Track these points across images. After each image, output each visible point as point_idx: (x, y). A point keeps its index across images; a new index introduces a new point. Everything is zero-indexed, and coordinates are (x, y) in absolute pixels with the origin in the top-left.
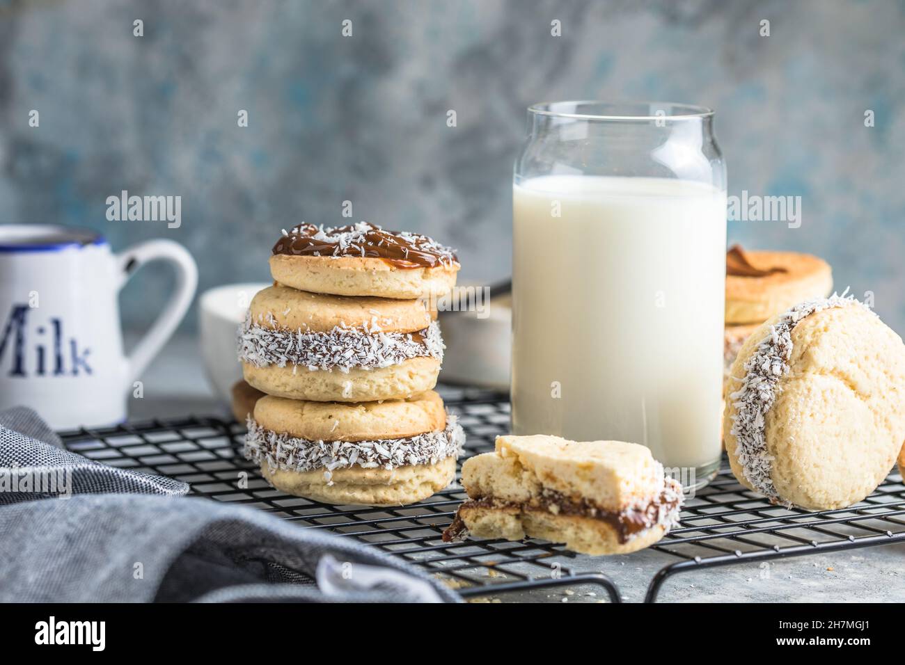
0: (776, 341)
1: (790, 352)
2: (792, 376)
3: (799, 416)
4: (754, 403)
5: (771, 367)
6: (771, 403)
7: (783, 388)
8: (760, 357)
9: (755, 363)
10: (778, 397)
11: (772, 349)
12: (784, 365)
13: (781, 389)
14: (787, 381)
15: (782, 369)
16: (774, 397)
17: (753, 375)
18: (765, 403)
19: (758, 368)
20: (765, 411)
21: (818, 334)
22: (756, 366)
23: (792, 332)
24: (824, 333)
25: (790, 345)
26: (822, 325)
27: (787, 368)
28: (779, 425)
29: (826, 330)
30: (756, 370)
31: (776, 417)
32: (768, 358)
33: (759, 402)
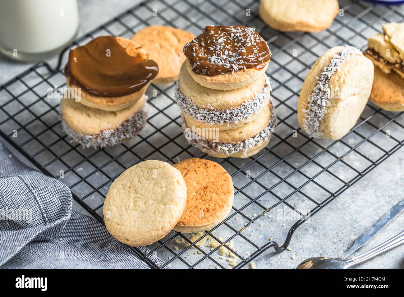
0: (322, 89)
1: (329, 95)
2: (331, 106)
3: (335, 121)
4: (314, 117)
5: (321, 102)
6: (322, 117)
7: (327, 111)
8: (315, 96)
9: (313, 99)
10: (325, 115)
11: (320, 93)
12: (327, 101)
13: (326, 112)
14: (328, 108)
15: (326, 103)
16: (323, 115)
17: (313, 105)
18: (319, 117)
19: (315, 101)
20: (319, 120)
21: (341, 85)
22: (314, 100)
23: (329, 84)
24: (344, 85)
25: (329, 92)
26: (342, 80)
27: (328, 102)
28: (326, 125)
29: (344, 82)
30: (315, 102)
31: (324, 121)
32: (319, 98)
33: (317, 117)
